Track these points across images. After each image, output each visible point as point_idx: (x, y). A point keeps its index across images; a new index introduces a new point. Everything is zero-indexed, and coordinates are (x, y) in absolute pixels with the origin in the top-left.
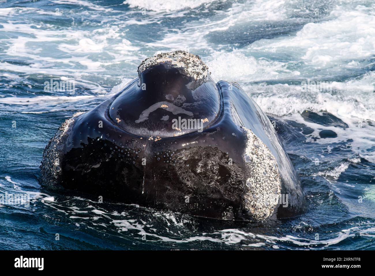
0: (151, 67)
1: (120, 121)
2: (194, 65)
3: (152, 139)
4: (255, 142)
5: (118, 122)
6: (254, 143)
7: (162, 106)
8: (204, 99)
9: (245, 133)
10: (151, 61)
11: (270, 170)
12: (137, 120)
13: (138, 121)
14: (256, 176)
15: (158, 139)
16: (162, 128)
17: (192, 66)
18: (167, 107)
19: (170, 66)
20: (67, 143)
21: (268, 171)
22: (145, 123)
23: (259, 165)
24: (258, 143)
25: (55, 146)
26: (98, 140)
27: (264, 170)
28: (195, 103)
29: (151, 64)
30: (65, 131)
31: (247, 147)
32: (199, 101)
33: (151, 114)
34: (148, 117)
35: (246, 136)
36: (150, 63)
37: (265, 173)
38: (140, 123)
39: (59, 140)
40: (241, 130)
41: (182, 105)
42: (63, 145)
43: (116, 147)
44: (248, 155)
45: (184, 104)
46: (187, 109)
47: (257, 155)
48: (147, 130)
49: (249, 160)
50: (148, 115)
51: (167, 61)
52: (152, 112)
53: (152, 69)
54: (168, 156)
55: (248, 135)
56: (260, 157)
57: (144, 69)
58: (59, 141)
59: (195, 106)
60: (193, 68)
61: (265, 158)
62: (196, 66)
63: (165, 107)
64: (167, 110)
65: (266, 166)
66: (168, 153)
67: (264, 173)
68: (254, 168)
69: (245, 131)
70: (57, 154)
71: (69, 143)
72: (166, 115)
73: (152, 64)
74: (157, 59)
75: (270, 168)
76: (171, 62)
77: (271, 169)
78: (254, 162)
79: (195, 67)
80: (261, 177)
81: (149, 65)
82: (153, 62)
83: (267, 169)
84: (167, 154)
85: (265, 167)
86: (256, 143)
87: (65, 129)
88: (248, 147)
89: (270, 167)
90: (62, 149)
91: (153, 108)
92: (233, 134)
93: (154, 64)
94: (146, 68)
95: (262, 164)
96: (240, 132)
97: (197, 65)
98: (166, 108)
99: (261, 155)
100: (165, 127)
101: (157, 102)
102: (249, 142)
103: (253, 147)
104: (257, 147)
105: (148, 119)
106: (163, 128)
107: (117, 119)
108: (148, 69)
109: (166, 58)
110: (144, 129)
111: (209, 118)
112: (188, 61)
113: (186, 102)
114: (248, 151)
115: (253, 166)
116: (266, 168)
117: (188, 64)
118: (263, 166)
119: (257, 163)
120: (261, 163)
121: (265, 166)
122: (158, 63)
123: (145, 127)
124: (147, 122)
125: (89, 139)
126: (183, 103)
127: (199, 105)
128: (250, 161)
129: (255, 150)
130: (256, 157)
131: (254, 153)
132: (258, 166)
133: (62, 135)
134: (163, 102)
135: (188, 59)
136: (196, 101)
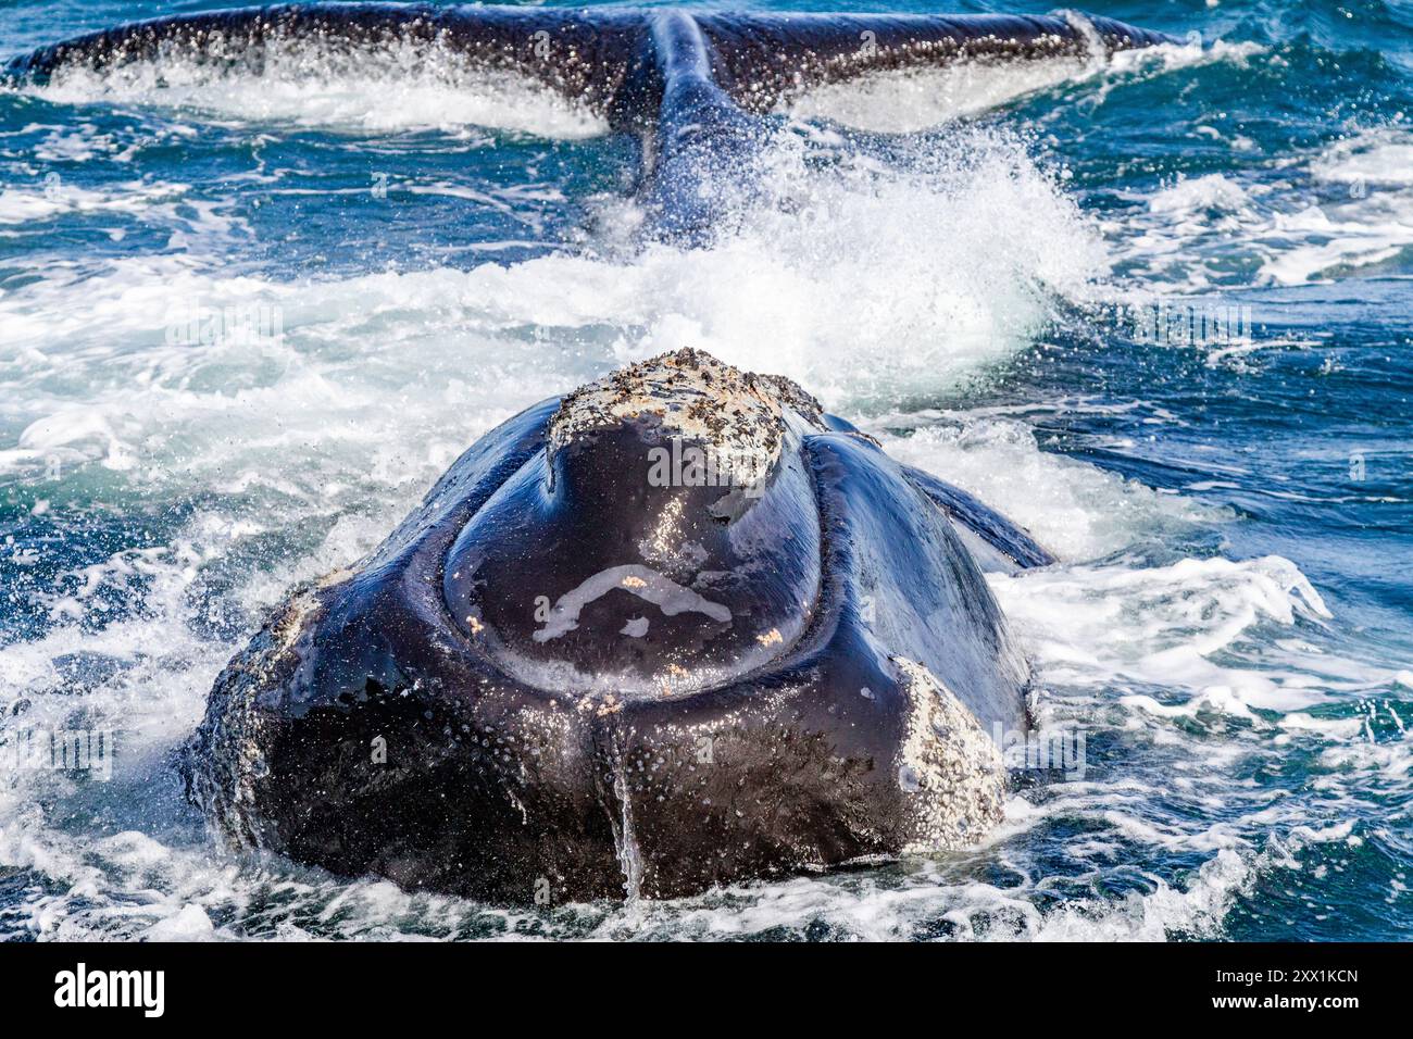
0: (592, 434)
1: (481, 627)
2: (741, 431)
3: (590, 707)
4: (937, 715)
5: (474, 630)
6: (931, 719)
7: (624, 582)
8: (768, 552)
9: (904, 680)
10: (592, 409)
11: (980, 813)
12: (540, 632)
13: (542, 636)
14: (933, 836)
15: (607, 706)
16: (624, 665)
17: (734, 436)
18: (644, 584)
19: (658, 430)
20: (293, 685)
21: (973, 815)
22: (568, 645)
23: (946, 798)
24: (947, 718)
25: (252, 690)
26: (405, 693)
27: (961, 816)
28: (738, 569)
29: (591, 422)
30: (288, 643)
31: (908, 737)
32: (752, 561)
33: (587, 611)
34: (577, 621)
35: (907, 696)
36: (588, 415)
37: (965, 822)
38: (550, 641)
39: (268, 673)
40: (890, 671)
41: (693, 576)
42: (282, 690)
43: (466, 728)
44: (910, 766)
45: (700, 576)
46: (710, 596)
47: (941, 766)
48: (572, 668)
49: (914, 781)
50: (576, 614)
51: (649, 412)
52: (590, 600)
53: (595, 440)
54: (642, 769)
55: (913, 693)
56: (950, 769)
57: (569, 438)
58: (265, 677)
59: (737, 580)
60: (734, 442)
61: (965, 772)
62: (746, 433)
63: (636, 585)
64: (644, 596)
65: (969, 799)
66: (644, 760)
67: (960, 824)
68: (928, 809)
69: (903, 677)
70: (256, 720)
71: (302, 689)
72: (638, 617)
73: (597, 421)
74: (615, 403)
75: (982, 805)
76: (660, 415)
77: (985, 810)
78: (930, 789)
79: (743, 437)
80: (951, 837)
81: (584, 423)
82: (598, 415)
83: (974, 810)
84: (640, 763)
85: (964, 803)
86: (939, 721)
87: (288, 632)
88: (914, 737)
89: (981, 801)
90: (275, 703)
91: (594, 588)
92: (865, 692)
93: (602, 423)
94: (576, 434)
95: (957, 793)
96: (886, 679)
97: (748, 429)
98: (641, 588)
99: (953, 765)
100: (633, 661)
101: (610, 567)
102: (917, 717)
103: (929, 737)
104: (941, 733)
105: (576, 627)
106: (629, 665)
107: (469, 619)
108: (581, 439)
109: (644, 398)
110: (563, 664)
111: (785, 628)
112: (720, 414)
113: (710, 565)
114: (912, 752)
115: (926, 803)
116: (967, 807)
117: (717, 426)
118: (959, 800)
119: (940, 790)
120: (951, 793)
121: (964, 799)
122: (616, 419)
123: (568, 660)
124: (575, 641)
125: (373, 686)
126: (698, 571)
127: (752, 576)
128: (917, 788)
129: (936, 745)
130: (939, 770)
131: (931, 757)
132: (942, 804)
133: (278, 657)
134: (628, 566)
135: (718, 406)
136: (742, 562)
